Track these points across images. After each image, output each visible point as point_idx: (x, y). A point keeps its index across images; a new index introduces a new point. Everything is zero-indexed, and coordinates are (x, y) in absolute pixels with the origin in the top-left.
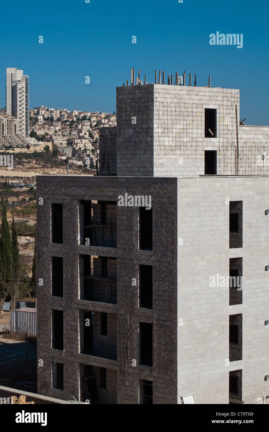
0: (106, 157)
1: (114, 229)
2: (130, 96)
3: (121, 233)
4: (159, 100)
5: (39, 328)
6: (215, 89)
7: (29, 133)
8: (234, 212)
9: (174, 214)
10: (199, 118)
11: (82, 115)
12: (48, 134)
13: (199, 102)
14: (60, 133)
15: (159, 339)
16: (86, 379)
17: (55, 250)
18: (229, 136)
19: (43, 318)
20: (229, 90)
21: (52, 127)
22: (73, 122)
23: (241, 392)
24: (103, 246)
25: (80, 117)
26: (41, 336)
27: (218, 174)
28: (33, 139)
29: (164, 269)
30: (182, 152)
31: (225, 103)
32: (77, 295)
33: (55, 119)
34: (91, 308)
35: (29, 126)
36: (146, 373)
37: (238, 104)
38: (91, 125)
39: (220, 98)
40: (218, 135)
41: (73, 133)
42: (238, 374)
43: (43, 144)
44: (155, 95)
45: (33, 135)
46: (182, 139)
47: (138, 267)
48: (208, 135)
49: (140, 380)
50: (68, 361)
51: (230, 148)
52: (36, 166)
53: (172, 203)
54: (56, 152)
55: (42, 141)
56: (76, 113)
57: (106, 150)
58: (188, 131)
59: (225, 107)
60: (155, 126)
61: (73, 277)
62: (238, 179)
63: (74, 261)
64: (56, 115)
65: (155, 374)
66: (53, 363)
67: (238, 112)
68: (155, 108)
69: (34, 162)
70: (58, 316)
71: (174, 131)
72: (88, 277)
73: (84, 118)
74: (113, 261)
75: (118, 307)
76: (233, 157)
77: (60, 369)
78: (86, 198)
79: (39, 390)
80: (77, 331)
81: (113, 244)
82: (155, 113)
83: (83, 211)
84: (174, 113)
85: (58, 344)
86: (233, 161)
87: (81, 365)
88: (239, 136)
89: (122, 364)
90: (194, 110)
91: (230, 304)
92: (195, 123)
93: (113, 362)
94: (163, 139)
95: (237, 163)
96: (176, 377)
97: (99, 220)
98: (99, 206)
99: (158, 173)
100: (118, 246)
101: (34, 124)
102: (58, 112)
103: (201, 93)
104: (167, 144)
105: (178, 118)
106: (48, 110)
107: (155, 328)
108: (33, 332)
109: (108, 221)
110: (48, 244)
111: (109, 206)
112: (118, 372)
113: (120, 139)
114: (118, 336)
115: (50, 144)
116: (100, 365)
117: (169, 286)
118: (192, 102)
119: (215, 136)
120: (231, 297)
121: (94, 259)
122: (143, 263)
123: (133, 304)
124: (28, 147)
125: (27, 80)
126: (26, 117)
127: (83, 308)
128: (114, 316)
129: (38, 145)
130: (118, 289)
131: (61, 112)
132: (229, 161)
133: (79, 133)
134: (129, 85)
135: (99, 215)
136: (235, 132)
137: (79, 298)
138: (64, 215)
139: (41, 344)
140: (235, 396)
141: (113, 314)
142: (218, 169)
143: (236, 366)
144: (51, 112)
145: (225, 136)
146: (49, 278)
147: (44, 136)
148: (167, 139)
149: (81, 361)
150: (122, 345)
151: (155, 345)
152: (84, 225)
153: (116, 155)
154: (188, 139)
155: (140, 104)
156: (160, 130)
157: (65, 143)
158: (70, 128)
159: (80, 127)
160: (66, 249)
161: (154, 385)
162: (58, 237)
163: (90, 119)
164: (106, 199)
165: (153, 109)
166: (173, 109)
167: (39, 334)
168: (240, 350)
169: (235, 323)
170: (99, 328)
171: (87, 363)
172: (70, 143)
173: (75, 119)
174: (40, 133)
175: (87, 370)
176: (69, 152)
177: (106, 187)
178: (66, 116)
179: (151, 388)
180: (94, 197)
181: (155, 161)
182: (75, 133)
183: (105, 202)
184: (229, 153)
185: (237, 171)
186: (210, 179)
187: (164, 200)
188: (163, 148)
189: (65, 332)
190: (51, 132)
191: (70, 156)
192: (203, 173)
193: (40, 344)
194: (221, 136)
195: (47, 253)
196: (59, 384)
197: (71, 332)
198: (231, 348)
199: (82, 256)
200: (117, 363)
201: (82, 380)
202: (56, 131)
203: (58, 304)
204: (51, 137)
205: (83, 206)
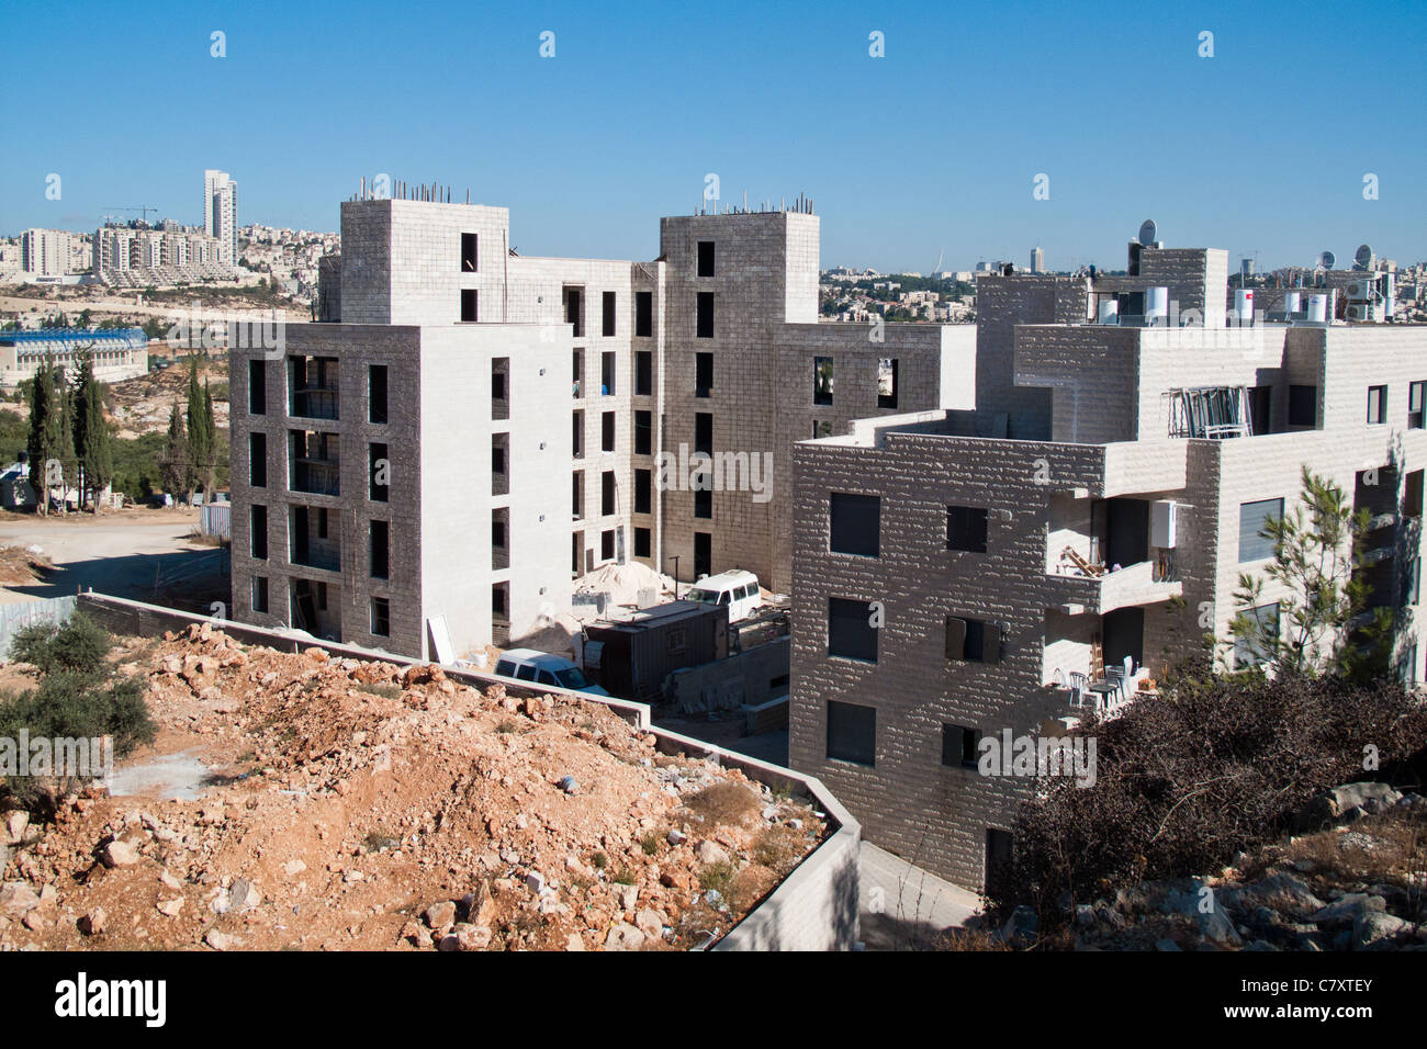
0: (327, 297)
1: (335, 395)
2: (360, 215)
3: (345, 400)
4: (398, 220)
5: (233, 529)
6: (475, 208)
7: (238, 260)
8: (498, 372)
9: (416, 375)
10: (454, 246)
11: (312, 237)
12: (264, 263)
13: (454, 224)
14: (282, 261)
15: (397, 542)
16: (298, 597)
17: (256, 423)
18: (495, 270)
19: (240, 517)
20: (495, 209)
21: (270, 253)
22: (299, 246)
23: (508, 611)
24: (321, 417)
25: (310, 240)
26: (237, 541)
27: (479, 320)
28: (244, 268)
29: (404, 449)
30: (430, 291)
31: (489, 226)
32: (285, 485)
33: (274, 242)
34: (305, 502)
35: (237, 251)
36: (380, 588)
37: (507, 228)
38: (324, 251)
39: (482, 220)
40: (479, 268)
41: (299, 261)
42: (504, 587)
43: (257, 276)
44: (393, 214)
45: (243, 263)
46: (430, 274)
47: (367, 446)
48: (465, 268)
49: (372, 597)
50: (274, 574)
51: (495, 287)
52: (248, 305)
53: (413, 360)
54: (275, 287)
55: (256, 270)
56: (305, 234)
57: (328, 286)
58: (439, 263)
59: (489, 232)
60: (393, 256)
61: (280, 459)
62: (504, 329)
63: (281, 438)
64: (276, 237)
65: (392, 589)
66: (253, 577)
67: (507, 238)
68: (392, 231)
69: (245, 300)
70: (260, 514)
71: (420, 262)
72: (302, 460)
73: (315, 241)
74: (334, 438)
75: (340, 499)
76: (500, 298)
77: (263, 585)
78: (298, 353)
79: (234, 617)
80: (285, 533)
81: (335, 416)
82: (393, 238)
83: (293, 371)
84: (420, 239)
85: (261, 550)
86: (500, 303)
87: (292, 578)
88: (508, 271)
89: (348, 577)
90: (447, 235)
91: (494, 494)
92: (448, 252)
93: (335, 573)
94: (402, 273)
95: (505, 307)
96: (420, 593)
97: (316, 383)
98: (316, 364)
99: (398, 318)
100: (341, 418)
101: (245, 248)
102: (279, 232)
103: (455, 213)
104: (409, 280)
105: (425, 245)
106: (264, 229)
107: (391, 527)
108: (227, 536)
109: (328, 383)
110: (244, 415)
111: (329, 364)
112: (343, 588)
113: (346, 274)
114: (342, 538)
115: (267, 276)
116: (318, 579)
117: (409, 472)
118: (443, 223)
119: (475, 270)
120: (494, 485)
121: (309, 435)
122: (375, 440)
123: (361, 496)
124: (236, 280)
125: (234, 187)
126: (234, 238)
127: (294, 501)
128: (336, 512)
129: (251, 277)
130: (341, 475)
131: (282, 233)
132: (494, 304)
133: (307, 262)
134: (359, 199)
135: (315, 376)
136: (503, 265)
137: (288, 488)
138: (267, 376)
139: (237, 552)
140: (500, 616)
141: (335, 509)
142: (479, 314)
143: (500, 576)
144: (269, 232)
145: (489, 270)
146: (247, 462)
147: (259, 266)
148: (409, 273)
149: (291, 573)
150: (347, 551)
151: (391, 550)
152: (296, 389)
153: (340, 294)
154: (438, 274)
155: (373, 226)
156: (400, 262)
157: (288, 275)
158: (296, 253)
159: (309, 253)
160: (270, 422)
161: (390, 605)
162: (259, 406)
163: (322, 243)
164: (324, 354)
165: (390, 233)
166: (419, 233)
167: (234, 538)
168: (506, 555)
169: (499, 520)
170: (317, 528)
171: (300, 577)
172: (295, 275)
173: (303, 243)
174: (253, 260)
175: (301, 587)
176: (293, 287)
177: (324, 338)
178: (290, 237)
179: (387, 607)
180: (309, 351)
181: (392, 303)
182: (302, 261)
183: (323, 358)
184: (495, 292)
185: (505, 316)
186: (469, 327)
187: (403, 355)
188: (404, 285)
189: (269, 534)
190: (269, 260)
191: (296, 292)
192: (459, 319)
193: (235, 551)
194: (484, 269)
195: (244, 428)
196: (263, 605)
197: (277, 535)
198: (494, 553)
199: (293, 432)
200: (341, 575)
201: (294, 598)
202: (275, 259)
203: (260, 496)
204: (269, 267)
205: (293, 364)
